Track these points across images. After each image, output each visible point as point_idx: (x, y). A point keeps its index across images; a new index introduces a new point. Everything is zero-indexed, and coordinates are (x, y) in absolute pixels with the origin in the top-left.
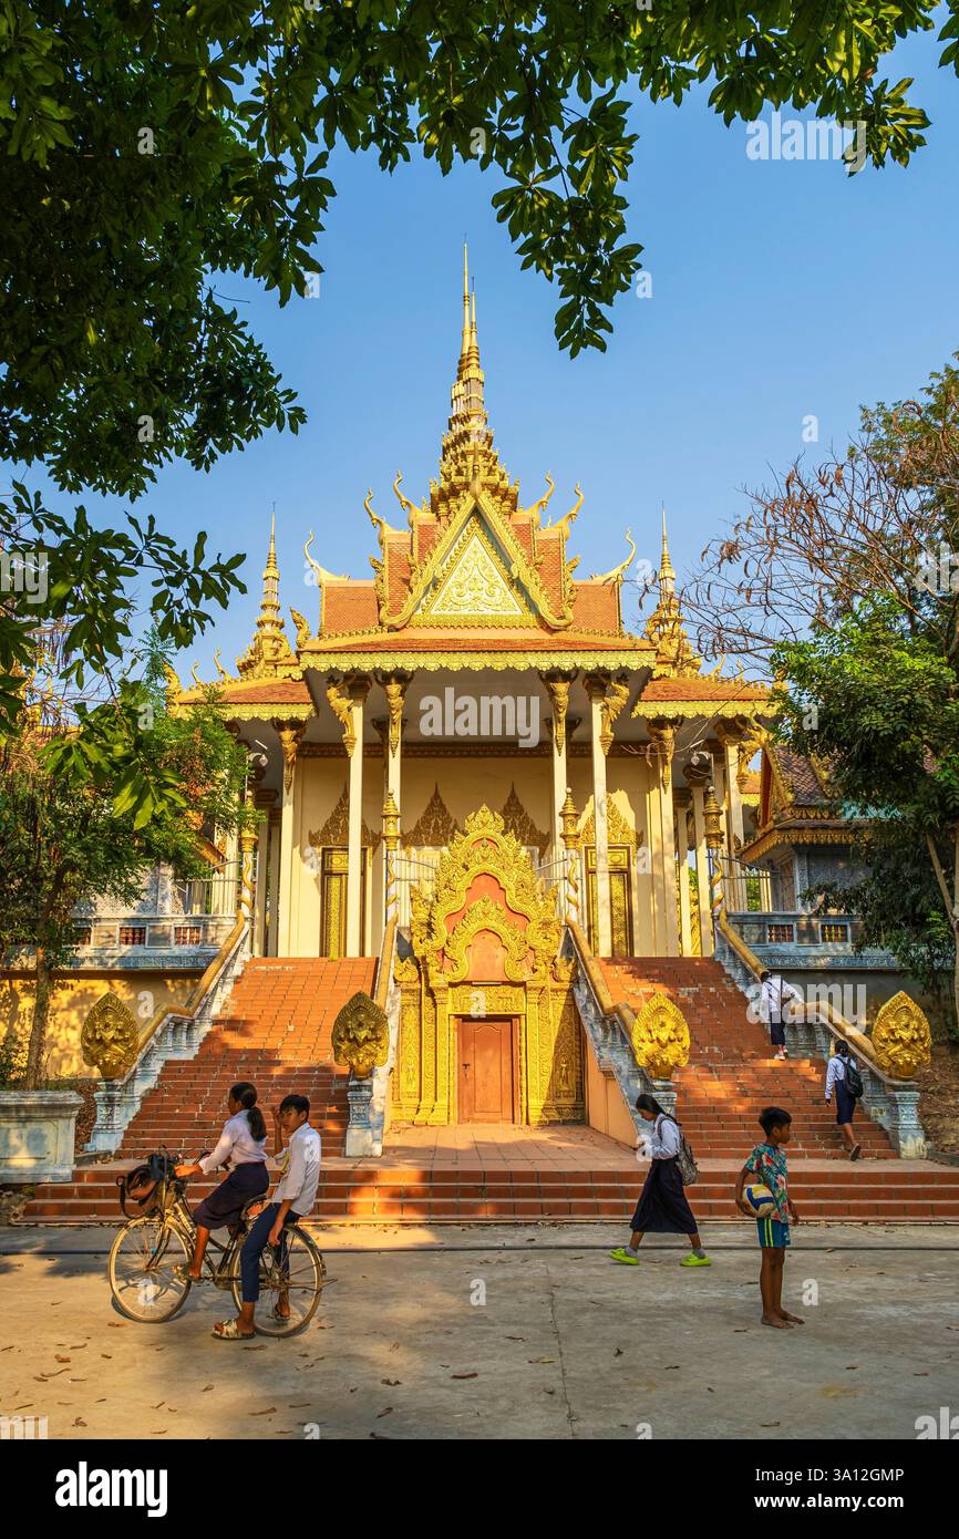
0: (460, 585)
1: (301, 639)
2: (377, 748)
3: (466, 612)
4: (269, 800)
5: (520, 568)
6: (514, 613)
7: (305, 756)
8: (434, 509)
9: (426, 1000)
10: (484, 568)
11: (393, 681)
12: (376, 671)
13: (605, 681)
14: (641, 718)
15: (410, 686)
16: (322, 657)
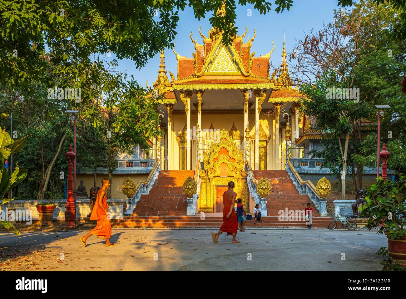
0: (218, 63)
1: (173, 81)
2: (195, 112)
3: (220, 71)
4: (164, 126)
5: (236, 57)
6: (234, 71)
7: (174, 114)
8: (211, 38)
9: (208, 181)
10: (226, 57)
11: (199, 92)
12: (194, 90)
13: (259, 92)
14: (271, 102)
15: (204, 94)
16: (179, 86)
